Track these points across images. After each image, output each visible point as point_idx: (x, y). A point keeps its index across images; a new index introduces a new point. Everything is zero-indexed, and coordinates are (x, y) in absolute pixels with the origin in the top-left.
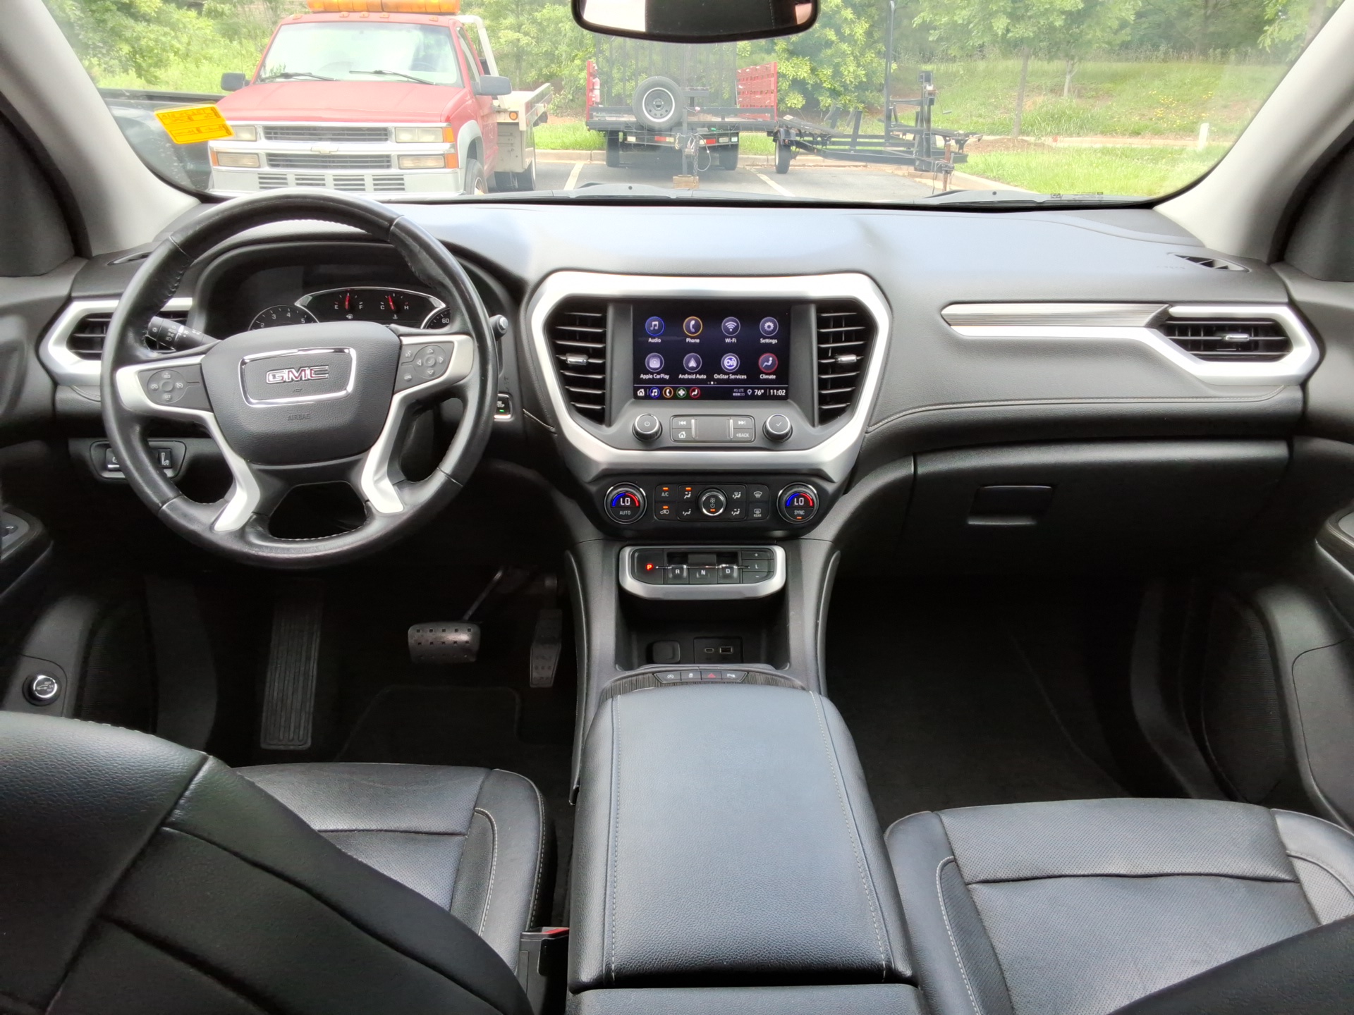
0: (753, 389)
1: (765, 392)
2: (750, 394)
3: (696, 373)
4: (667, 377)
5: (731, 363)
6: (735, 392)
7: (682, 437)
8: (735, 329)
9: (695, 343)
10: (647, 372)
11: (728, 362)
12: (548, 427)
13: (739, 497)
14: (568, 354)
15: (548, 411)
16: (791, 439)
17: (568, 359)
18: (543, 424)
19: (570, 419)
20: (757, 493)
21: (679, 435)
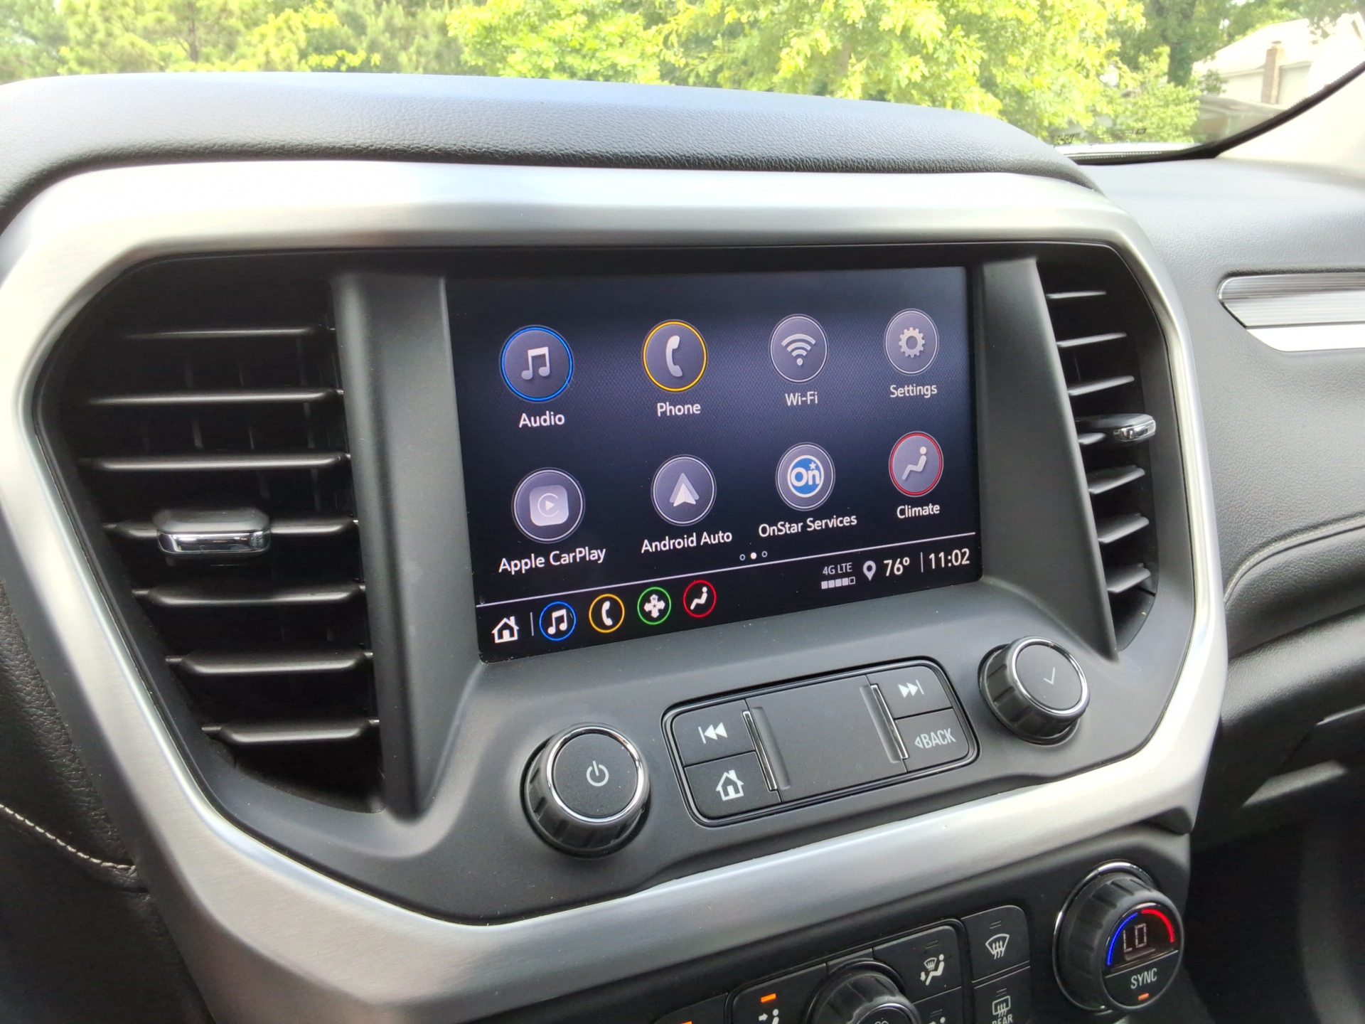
0: (878, 557)
1: (915, 561)
2: (870, 575)
3: (698, 529)
4: (598, 555)
5: (808, 477)
6: (829, 578)
7: (732, 795)
8: (813, 358)
9: (689, 417)
10: (523, 547)
11: (799, 477)
12: (101, 863)
13: (939, 972)
14: (166, 513)
15: (90, 785)
16: (1085, 723)
17: (170, 536)
18: (73, 850)
19: (209, 811)
20: (995, 941)
21: (719, 788)
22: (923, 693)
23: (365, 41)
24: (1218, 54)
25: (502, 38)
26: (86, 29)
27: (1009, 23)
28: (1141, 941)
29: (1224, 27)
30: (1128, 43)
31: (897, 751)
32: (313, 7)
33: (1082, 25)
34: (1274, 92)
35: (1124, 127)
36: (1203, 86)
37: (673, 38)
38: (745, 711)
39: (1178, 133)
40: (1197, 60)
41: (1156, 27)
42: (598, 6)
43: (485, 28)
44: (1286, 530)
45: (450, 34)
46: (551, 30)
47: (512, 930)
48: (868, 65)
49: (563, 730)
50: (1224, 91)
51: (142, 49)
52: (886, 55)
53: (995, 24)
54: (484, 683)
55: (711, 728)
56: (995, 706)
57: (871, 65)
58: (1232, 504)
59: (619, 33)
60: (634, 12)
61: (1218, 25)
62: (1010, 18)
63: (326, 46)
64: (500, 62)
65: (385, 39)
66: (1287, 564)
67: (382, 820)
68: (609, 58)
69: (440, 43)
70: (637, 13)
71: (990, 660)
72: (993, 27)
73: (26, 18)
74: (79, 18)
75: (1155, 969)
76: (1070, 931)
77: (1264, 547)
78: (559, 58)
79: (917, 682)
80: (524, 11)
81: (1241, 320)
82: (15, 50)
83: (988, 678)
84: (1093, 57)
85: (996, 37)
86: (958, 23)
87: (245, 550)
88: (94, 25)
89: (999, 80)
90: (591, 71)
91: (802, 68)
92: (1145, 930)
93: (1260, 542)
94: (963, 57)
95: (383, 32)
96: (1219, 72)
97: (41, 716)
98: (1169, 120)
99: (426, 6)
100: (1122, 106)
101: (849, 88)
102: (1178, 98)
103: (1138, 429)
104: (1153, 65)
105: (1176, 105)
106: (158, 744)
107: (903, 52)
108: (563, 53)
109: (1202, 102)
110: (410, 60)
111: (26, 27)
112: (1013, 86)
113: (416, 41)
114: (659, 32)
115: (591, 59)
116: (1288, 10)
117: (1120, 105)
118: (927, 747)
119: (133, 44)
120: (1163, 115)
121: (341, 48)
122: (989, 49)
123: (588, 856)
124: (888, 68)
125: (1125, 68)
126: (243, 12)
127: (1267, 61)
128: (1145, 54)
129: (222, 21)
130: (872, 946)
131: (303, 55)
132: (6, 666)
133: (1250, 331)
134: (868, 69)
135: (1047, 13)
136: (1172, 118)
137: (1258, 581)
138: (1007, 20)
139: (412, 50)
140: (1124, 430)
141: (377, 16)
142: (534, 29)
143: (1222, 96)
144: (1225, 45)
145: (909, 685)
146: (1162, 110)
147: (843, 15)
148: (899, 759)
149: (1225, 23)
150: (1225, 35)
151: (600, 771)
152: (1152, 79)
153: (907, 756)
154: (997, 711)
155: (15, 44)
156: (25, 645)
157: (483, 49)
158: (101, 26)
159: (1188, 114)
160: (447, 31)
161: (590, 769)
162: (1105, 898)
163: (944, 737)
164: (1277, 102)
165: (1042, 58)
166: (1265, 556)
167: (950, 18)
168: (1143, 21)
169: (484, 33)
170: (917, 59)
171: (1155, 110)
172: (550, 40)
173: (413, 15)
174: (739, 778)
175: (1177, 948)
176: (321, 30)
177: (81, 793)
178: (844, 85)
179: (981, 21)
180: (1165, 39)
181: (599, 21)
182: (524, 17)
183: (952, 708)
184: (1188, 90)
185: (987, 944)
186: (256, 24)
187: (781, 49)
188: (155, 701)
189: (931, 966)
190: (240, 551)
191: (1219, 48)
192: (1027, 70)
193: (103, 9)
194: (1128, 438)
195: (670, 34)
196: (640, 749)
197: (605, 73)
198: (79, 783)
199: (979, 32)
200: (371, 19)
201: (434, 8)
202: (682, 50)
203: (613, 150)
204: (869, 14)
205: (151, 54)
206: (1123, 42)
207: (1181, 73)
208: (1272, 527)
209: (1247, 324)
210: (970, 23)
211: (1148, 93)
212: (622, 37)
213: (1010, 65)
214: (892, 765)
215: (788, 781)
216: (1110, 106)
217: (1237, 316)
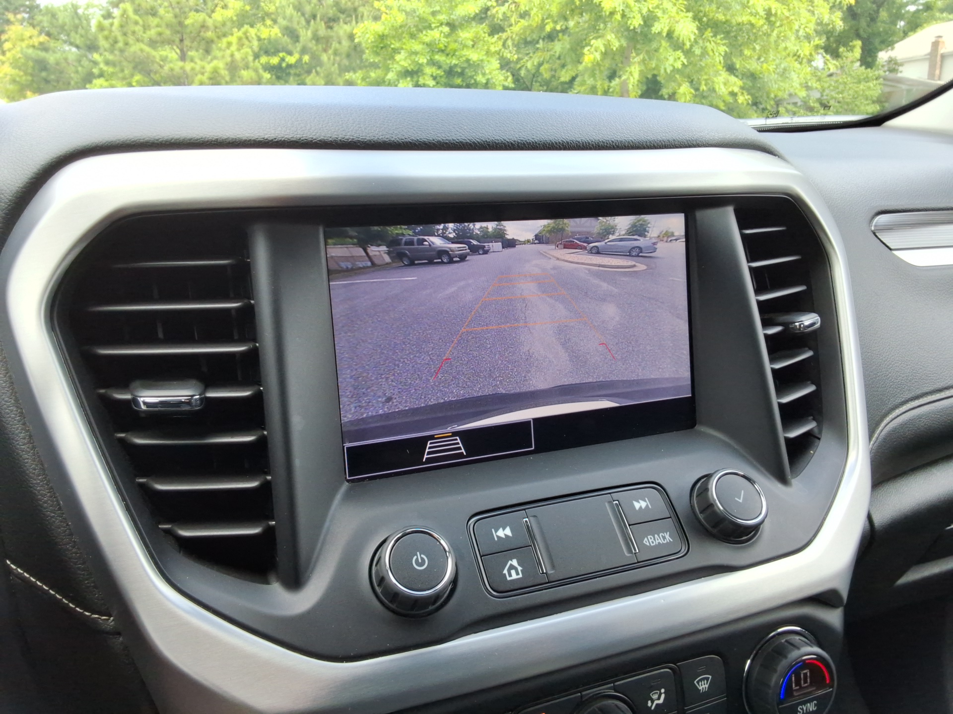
7: (514, 576)
12: (91, 615)
13: (661, 701)
14: (137, 383)
15: (84, 563)
16: (766, 528)
17: (139, 398)
18: (73, 606)
19: (161, 582)
20: (701, 680)
21: (505, 572)
22: (650, 507)
23: (299, 46)
24: (897, 46)
25: (391, 43)
26: (111, 40)
27: (744, 27)
28: (805, 682)
29: (900, 26)
30: (832, 39)
31: (631, 549)
32: (263, 24)
33: (796, 27)
34: (937, 72)
35: (829, 98)
36: (886, 68)
37: (509, 42)
38: (525, 518)
39: (867, 102)
40: (881, 50)
41: (851, 27)
42: (457, 19)
43: (379, 36)
44: (919, 392)
45: (356, 40)
46: (424, 37)
47: (361, 666)
48: (644, 58)
49: (398, 531)
50: (901, 72)
51: (148, 53)
52: (656, 50)
53: (735, 28)
54: (348, 497)
55: (501, 530)
56: (701, 516)
57: (646, 57)
58: (879, 374)
59: (471, 38)
60: (482, 23)
61: (896, 25)
62: (745, 23)
63: (272, 50)
64: (390, 59)
65: (312, 45)
66: (919, 417)
67: (276, 589)
68: (465, 56)
69: (349, 47)
70: (484, 24)
71: (699, 484)
72: (733, 30)
73: (73, 34)
74: (106, 33)
75: (815, 702)
76: (755, 674)
77: (903, 405)
78: (430, 56)
79: (646, 499)
80: (407, 24)
81: (888, 244)
82: (64, 55)
83: (697, 496)
84: (806, 49)
85: (736, 37)
86: (709, 27)
87: (187, 408)
88: (116, 38)
89: (738, 66)
90: (452, 64)
91: (599, 59)
92: (808, 674)
93: (899, 401)
94: (713, 50)
95: (311, 40)
96: (897, 58)
97: (53, 517)
98: (861, 93)
99: (340, 21)
100: (828, 83)
101: (631, 73)
102: (867, 77)
103: (807, 323)
104: (850, 54)
105: (866, 82)
106: (128, 537)
107: (669, 48)
108: (433, 52)
109: (884, 79)
110: (329, 59)
111: (72, 40)
112: (749, 70)
113: (333, 45)
114: (500, 39)
115: (452, 56)
116: (948, 14)
117: (826, 82)
118: (652, 544)
119: (142, 50)
120: (856, 89)
121: (283, 51)
122: (730, 45)
123: (413, 616)
124: (658, 60)
125: (828, 57)
126: (216, 27)
127: (932, 50)
128: (844, 46)
129: (202, 34)
130: (614, 682)
131: (257, 56)
132: (32, 484)
133: (894, 252)
134: (644, 60)
135: (773, 19)
136: (863, 91)
137: (898, 428)
138: (743, 24)
139: (330, 52)
140: (797, 324)
141: (307, 29)
142: (413, 36)
143: (899, 75)
144: (902, 39)
145: (640, 501)
146: (856, 85)
147: (627, 23)
148: (631, 552)
149: (901, 24)
150: (901, 32)
151: (422, 559)
152: (849, 63)
153: (637, 551)
154: (703, 520)
155: (64, 51)
156: (44, 470)
157: (378, 51)
158: (120, 38)
159: (875, 88)
160: (354, 39)
161: (415, 557)
162: (780, 652)
163: (664, 538)
164: (939, 79)
165: (768, 51)
166: (904, 411)
167: (703, 24)
168: (841, 23)
169: (380, 40)
170: (679, 53)
171: (850, 86)
172: (424, 43)
173: (331, 28)
174: (519, 565)
175: (832, 687)
176: (269, 39)
177: (79, 568)
178: (627, 71)
179: (725, 26)
180: (858, 36)
181: (457, 30)
182: (406, 29)
183: (670, 517)
184: (875, 71)
185: (695, 682)
186: (225, 35)
187: (583, 47)
188: (127, 509)
189: (655, 697)
190: (184, 409)
191: (897, 42)
192: (759, 59)
193: (122, 26)
194: (800, 329)
195: (507, 39)
196: (450, 544)
197: (462, 66)
198: (77, 562)
199: (724, 33)
200: (303, 31)
201: (346, 23)
202: (515, 49)
203: (437, 138)
204: (645, 22)
205: (154, 57)
206: (828, 38)
207: (869, 59)
208: (909, 390)
209: (892, 248)
210: (717, 27)
211: (846, 74)
212: (473, 41)
213: (746, 56)
214: (627, 557)
215: (553, 567)
216: (818, 83)
217: (884, 242)
